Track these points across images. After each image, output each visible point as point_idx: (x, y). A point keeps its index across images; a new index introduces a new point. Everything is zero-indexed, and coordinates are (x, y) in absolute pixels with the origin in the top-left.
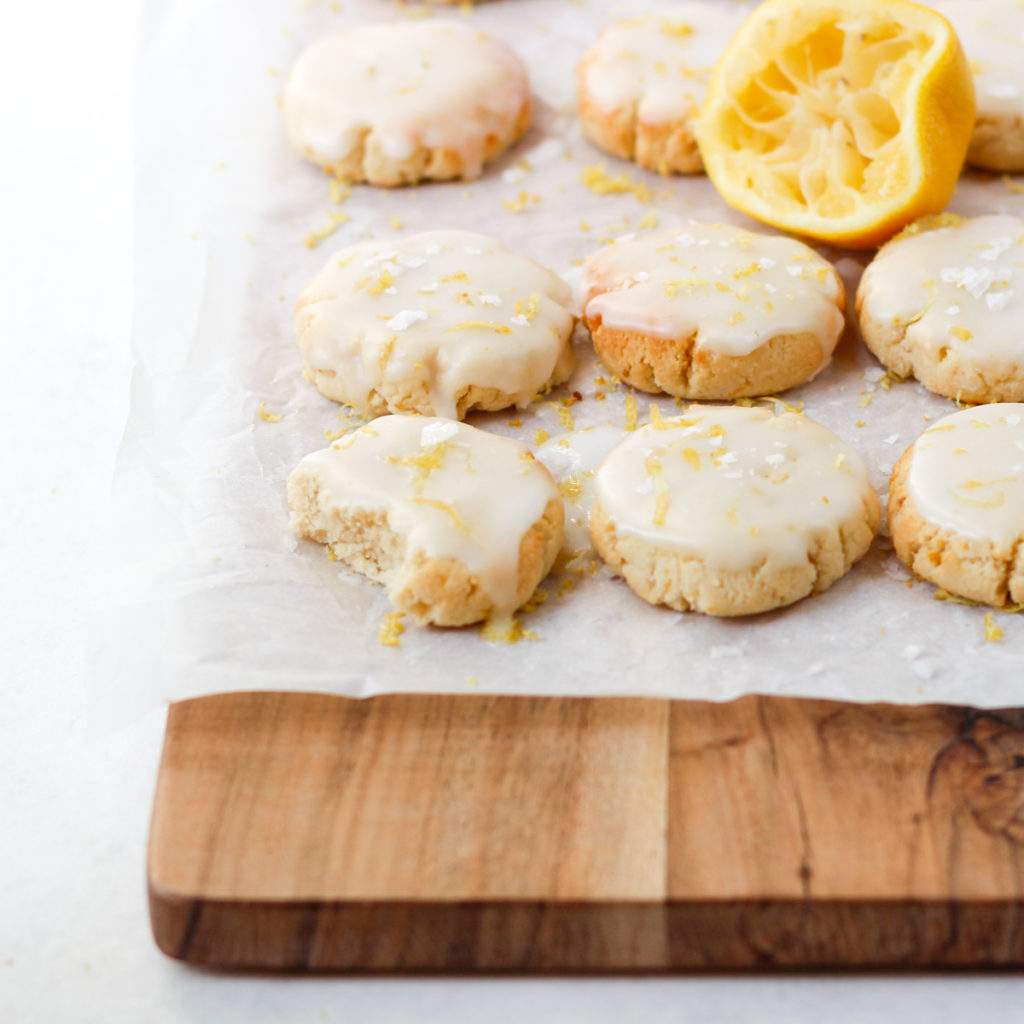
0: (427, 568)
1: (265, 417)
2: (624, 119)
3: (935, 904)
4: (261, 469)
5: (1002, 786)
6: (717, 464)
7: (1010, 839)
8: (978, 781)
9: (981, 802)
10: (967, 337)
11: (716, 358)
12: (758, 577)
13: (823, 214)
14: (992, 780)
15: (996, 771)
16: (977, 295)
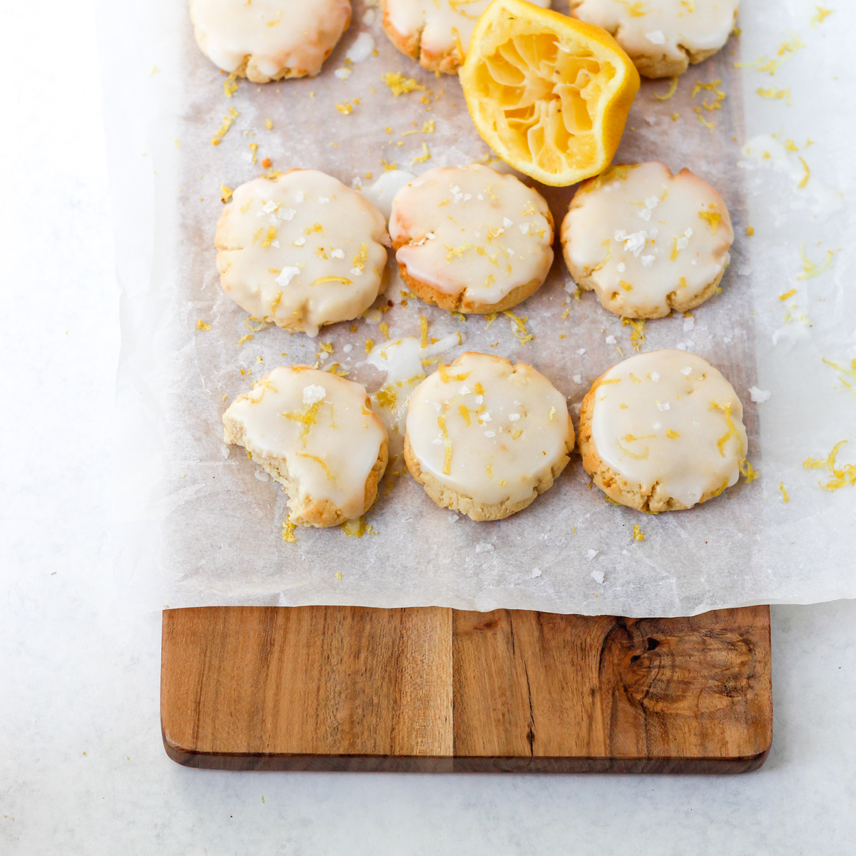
0: (311, 507)
1: (202, 327)
2: (412, 42)
3: (603, 759)
4: (203, 380)
5: (641, 665)
6: (481, 422)
7: (645, 709)
8: (627, 660)
9: (629, 678)
10: (629, 288)
11: (476, 305)
12: (504, 507)
13: (542, 164)
14: (636, 658)
15: (638, 652)
16: (636, 255)
